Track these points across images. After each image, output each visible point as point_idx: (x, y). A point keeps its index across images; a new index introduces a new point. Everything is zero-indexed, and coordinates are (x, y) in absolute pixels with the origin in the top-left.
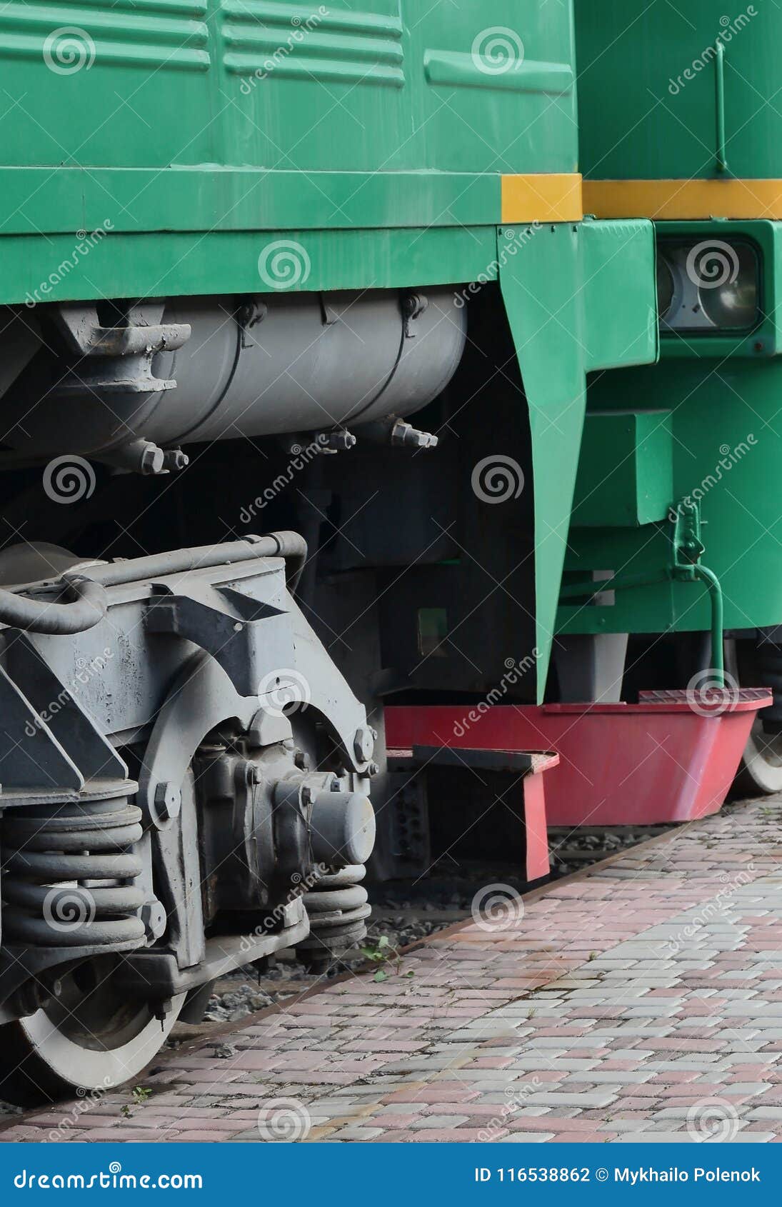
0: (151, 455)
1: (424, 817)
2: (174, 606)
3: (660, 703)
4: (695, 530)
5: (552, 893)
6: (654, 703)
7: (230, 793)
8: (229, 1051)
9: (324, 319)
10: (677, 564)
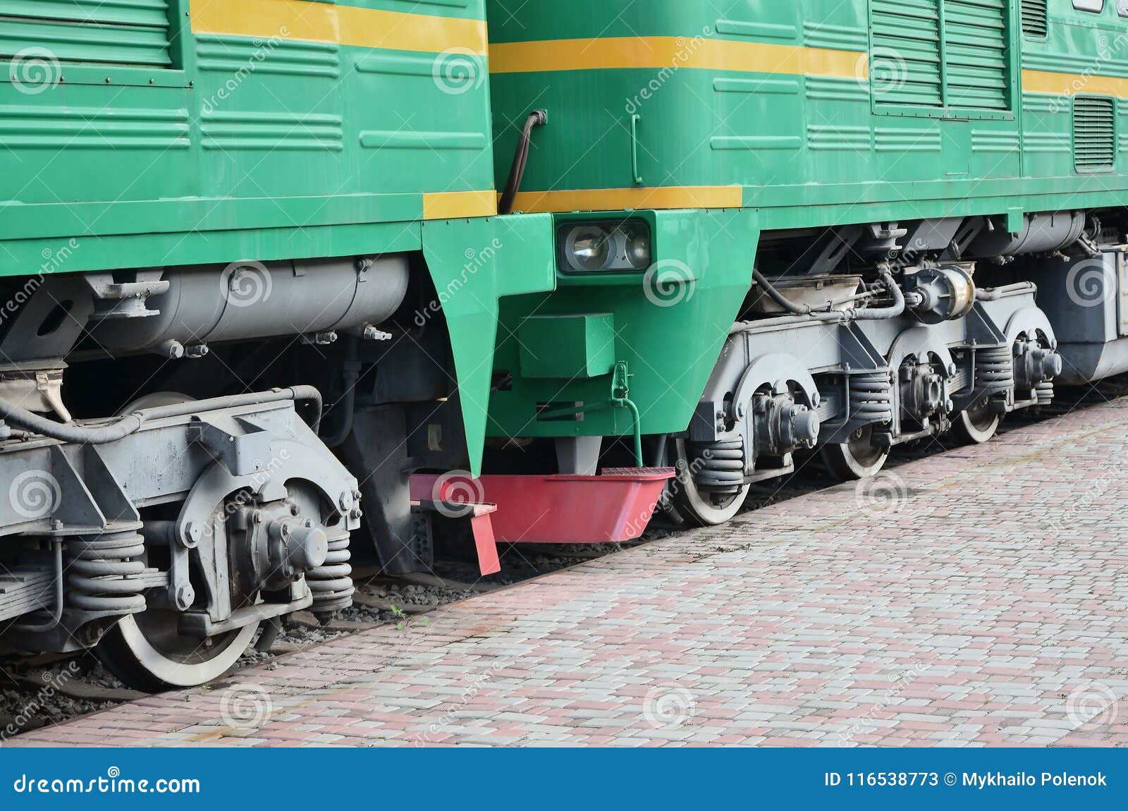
0: (175, 348)
1: (429, 539)
2: (201, 428)
3: (613, 475)
4: (624, 379)
5: (536, 581)
6: (609, 475)
7: (244, 527)
8: (274, 667)
9: (295, 274)
10: (613, 398)
